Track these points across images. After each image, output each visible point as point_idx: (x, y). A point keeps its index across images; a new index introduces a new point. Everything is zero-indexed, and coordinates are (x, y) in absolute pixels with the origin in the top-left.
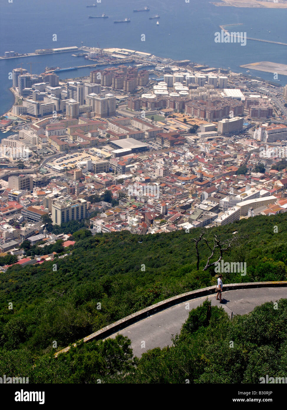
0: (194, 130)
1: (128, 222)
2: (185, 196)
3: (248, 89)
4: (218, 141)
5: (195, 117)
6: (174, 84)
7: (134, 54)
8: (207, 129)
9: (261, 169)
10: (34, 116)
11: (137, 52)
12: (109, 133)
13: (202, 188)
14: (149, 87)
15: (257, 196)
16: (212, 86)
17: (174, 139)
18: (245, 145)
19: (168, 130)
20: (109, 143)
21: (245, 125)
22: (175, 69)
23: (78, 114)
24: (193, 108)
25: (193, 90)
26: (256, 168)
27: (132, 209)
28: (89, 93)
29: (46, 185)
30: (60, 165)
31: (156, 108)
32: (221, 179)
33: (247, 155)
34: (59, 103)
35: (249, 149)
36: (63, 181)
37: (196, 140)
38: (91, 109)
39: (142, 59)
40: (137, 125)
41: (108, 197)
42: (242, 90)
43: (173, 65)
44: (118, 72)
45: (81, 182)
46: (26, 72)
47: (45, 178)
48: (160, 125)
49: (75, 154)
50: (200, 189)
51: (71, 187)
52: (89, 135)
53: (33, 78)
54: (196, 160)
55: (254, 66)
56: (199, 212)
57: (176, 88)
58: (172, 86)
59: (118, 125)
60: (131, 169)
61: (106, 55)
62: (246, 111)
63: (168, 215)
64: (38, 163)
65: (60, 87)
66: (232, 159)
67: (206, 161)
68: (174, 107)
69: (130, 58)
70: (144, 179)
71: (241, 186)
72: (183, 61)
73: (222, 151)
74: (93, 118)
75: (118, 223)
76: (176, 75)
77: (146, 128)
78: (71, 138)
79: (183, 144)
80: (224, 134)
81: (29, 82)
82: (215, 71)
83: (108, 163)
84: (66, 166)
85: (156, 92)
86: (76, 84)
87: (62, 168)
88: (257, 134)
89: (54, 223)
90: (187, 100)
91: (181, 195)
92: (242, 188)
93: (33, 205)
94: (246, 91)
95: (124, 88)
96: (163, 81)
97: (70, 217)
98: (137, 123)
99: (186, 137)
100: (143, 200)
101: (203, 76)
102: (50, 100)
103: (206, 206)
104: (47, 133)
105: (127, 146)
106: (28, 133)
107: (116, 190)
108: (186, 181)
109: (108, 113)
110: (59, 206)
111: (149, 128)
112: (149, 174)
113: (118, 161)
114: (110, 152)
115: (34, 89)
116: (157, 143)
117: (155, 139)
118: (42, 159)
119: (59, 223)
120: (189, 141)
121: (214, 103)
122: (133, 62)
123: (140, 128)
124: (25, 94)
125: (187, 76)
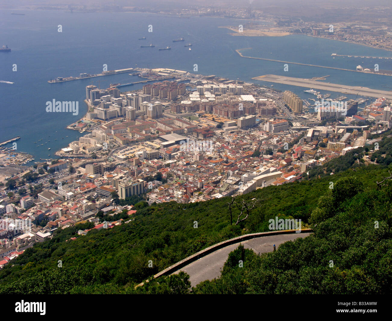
0: (220, 126)
1: (175, 195)
2: (216, 174)
3: (258, 95)
4: (238, 133)
5: (221, 116)
6: (205, 93)
7: (174, 72)
8: (230, 125)
9: (270, 152)
10: (103, 120)
11: (177, 71)
12: (159, 131)
13: (228, 168)
14: (186, 96)
15: (268, 172)
16: (232, 93)
17: (206, 133)
18: (257, 136)
19: (201, 126)
20: (158, 138)
21: (257, 121)
22: (204, 82)
23: (135, 117)
24: (219, 110)
25: (218, 97)
26: (266, 152)
27: (177, 185)
28: (143, 101)
29: (113, 170)
30: (123, 155)
31: (192, 111)
32: (241, 161)
33: (260, 143)
34: (121, 110)
35: (261, 138)
36: (126, 167)
37: (222, 133)
38: (144, 113)
39: (181, 75)
40: (178, 123)
41: (159, 177)
42: (254, 96)
43: (203, 79)
44: (163, 85)
45: (139, 166)
46: (96, 88)
47: (112, 165)
48: (195, 123)
49: (134, 146)
50: (226, 169)
51: (132, 170)
52: (144, 132)
53: (101, 92)
54: (223, 147)
55: (261, 78)
56: (226, 186)
57: (206, 96)
58: (203, 95)
59: (164, 124)
60: (175, 156)
61: (154, 74)
62: (257, 111)
63: (204, 188)
64: (107, 154)
65: (121, 98)
66: (249, 146)
67: (230, 148)
68: (205, 110)
69: (171, 75)
70: (185, 163)
71: (256, 165)
72: (210, 76)
73: (241, 140)
74: (146, 120)
75: (167, 196)
76: (206, 86)
77: (185, 125)
78: (131, 135)
79: (212, 136)
80: (242, 128)
81: (98, 95)
82: (234, 83)
83: (158, 152)
84: (127, 155)
85: (191, 99)
86: (133, 95)
87: (125, 157)
88: (266, 127)
89: (120, 198)
90: (214, 104)
91: (213, 173)
92: (257, 166)
93: (104, 185)
94: (257, 96)
95: (168, 97)
96: (196, 91)
97: (132, 193)
98: (179, 122)
99: (214, 131)
100: (185, 179)
101: (225, 86)
102: (114, 108)
103: (231, 181)
104: (113, 132)
105: (172, 139)
106: (99, 133)
107: (165, 171)
108: (216, 163)
109: (157, 115)
110: (123, 185)
111: (187, 126)
112: (189, 159)
113: (166, 150)
114: (159, 144)
115: (102, 100)
116: (194, 137)
117: (192, 134)
118: (109, 151)
119: (124, 198)
120: (217, 134)
121: (234, 105)
122: (174, 78)
123: (181, 125)
124: (96, 104)
125: (214, 87)
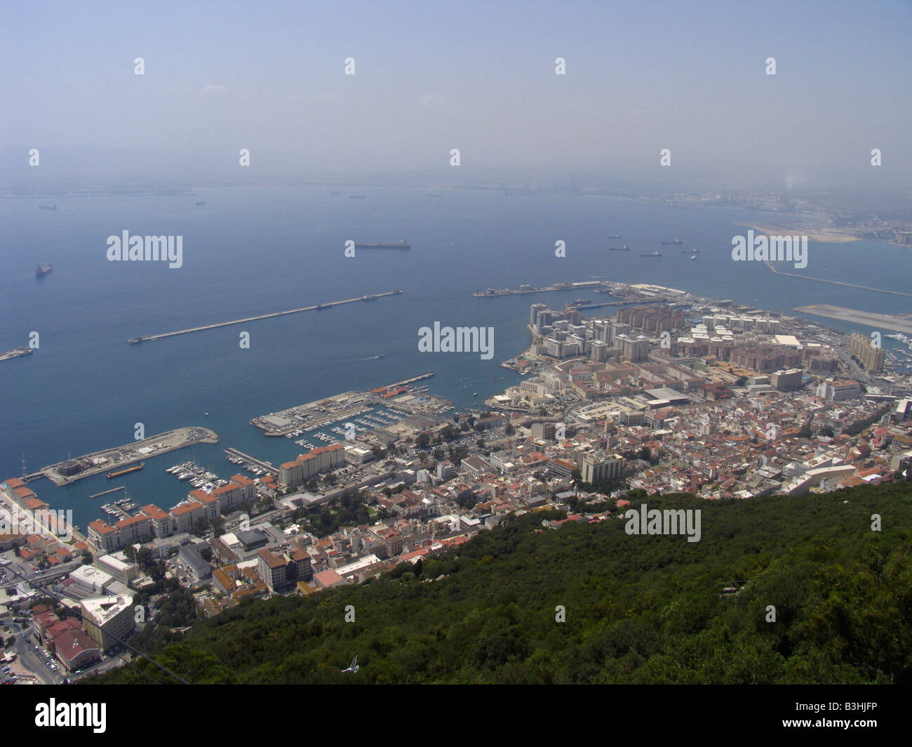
0: (742, 382)
1: (671, 485)
2: (737, 459)
3: (804, 337)
4: (772, 397)
5: (743, 366)
6: (716, 328)
7: (666, 291)
8: (758, 382)
9: (828, 432)
10: (555, 357)
11: (669, 289)
12: (642, 381)
13: (758, 451)
14: (686, 330)
15: (828, 464)
16: (760, 331)
17: (720, 391)
18: (806, 403)
19: (710, 380)
20: (642, 392)
21: (805, 378)
22: (715, 310)
23: (605, 358)
24: (739, 356)
25: (739, 335)
26: (822, 432)
27: (675, 470)
28: (617, 334)
29: (573, 436)
30: (586, 415)
31: (696, 355)
32: (780, 442)
33: (810, 415)
34: (584, 344)
35: (812, 408)
36: (592, 433)
37: (745, 394)
38: (619, 353)
39: (676, 297)
40: (673, 373)
41: (645, 455)
42: (797, 337)
43: (712, 305)
44: (649, 311)
45: (612, 435)
46: (546, 308)
47: (572, 427)
48: (701, 374)
49: (604, 403)
50: (754, 452)
51: (602, 440)
52: (619, 382)
53: (553, 315)
54: (747, 417)
55: (809, 309)
56: (759, 479)
57: (718, 332)
58: (713, 330)
59: (651, 372)
60: (670, 424)
61: (631, 292)
62: (804, 362)
63: (719, 480)
64: (562, 411)
65: (584, 327)
66: (792, 419)
67: (760, 419)
68: (717, 354)
69: (660, 296)
70: (686, 437)
71: (807, 451)
72: (724, 301)
73: (778, 408)
74: (622, 363)
75: (660, 485)
76: (718, 317)
77: (685, 377)
78: (598, 385)
79: (729, 398)
80: (778, 389)
81: (549, 319)
82: (763, 314)
83: (643, 415)
84: (593, 416)
85: (694, 336)
86: (603, 323)
87: (589, 418)
88: (822, 390)
89: (584, 480)
90: (733, 346)
91: (731, 457)
92: (807, 453)
93: (561, 457)
94: (802, 338)
95: (657, 330)
96: (701, 323)
97: (603, 474)
98: (674, 371)
99: (732, 390)
100: (687, 461)
101: (750, 319)
102: (574, 340)
103: (767, 473)
104: (571, 378)
105: (664, 397)
106: (550, 377)
107: (655, 447)
108: (738, 442)
109: (640, 357)
110: (591, 461)
111: (688, 377)
112: (693, 431)
113: (656, 414)
114: (644, 402)
115: (554, 328)
116: (699, 396)
117: (696, 391)
118: (566, 406)
119: (590, 480)
120: (736, 395)
121: (765, 350)
122: (665, 301)
123: (678, 376)
124: (545, 333)
125: (731, 319)
